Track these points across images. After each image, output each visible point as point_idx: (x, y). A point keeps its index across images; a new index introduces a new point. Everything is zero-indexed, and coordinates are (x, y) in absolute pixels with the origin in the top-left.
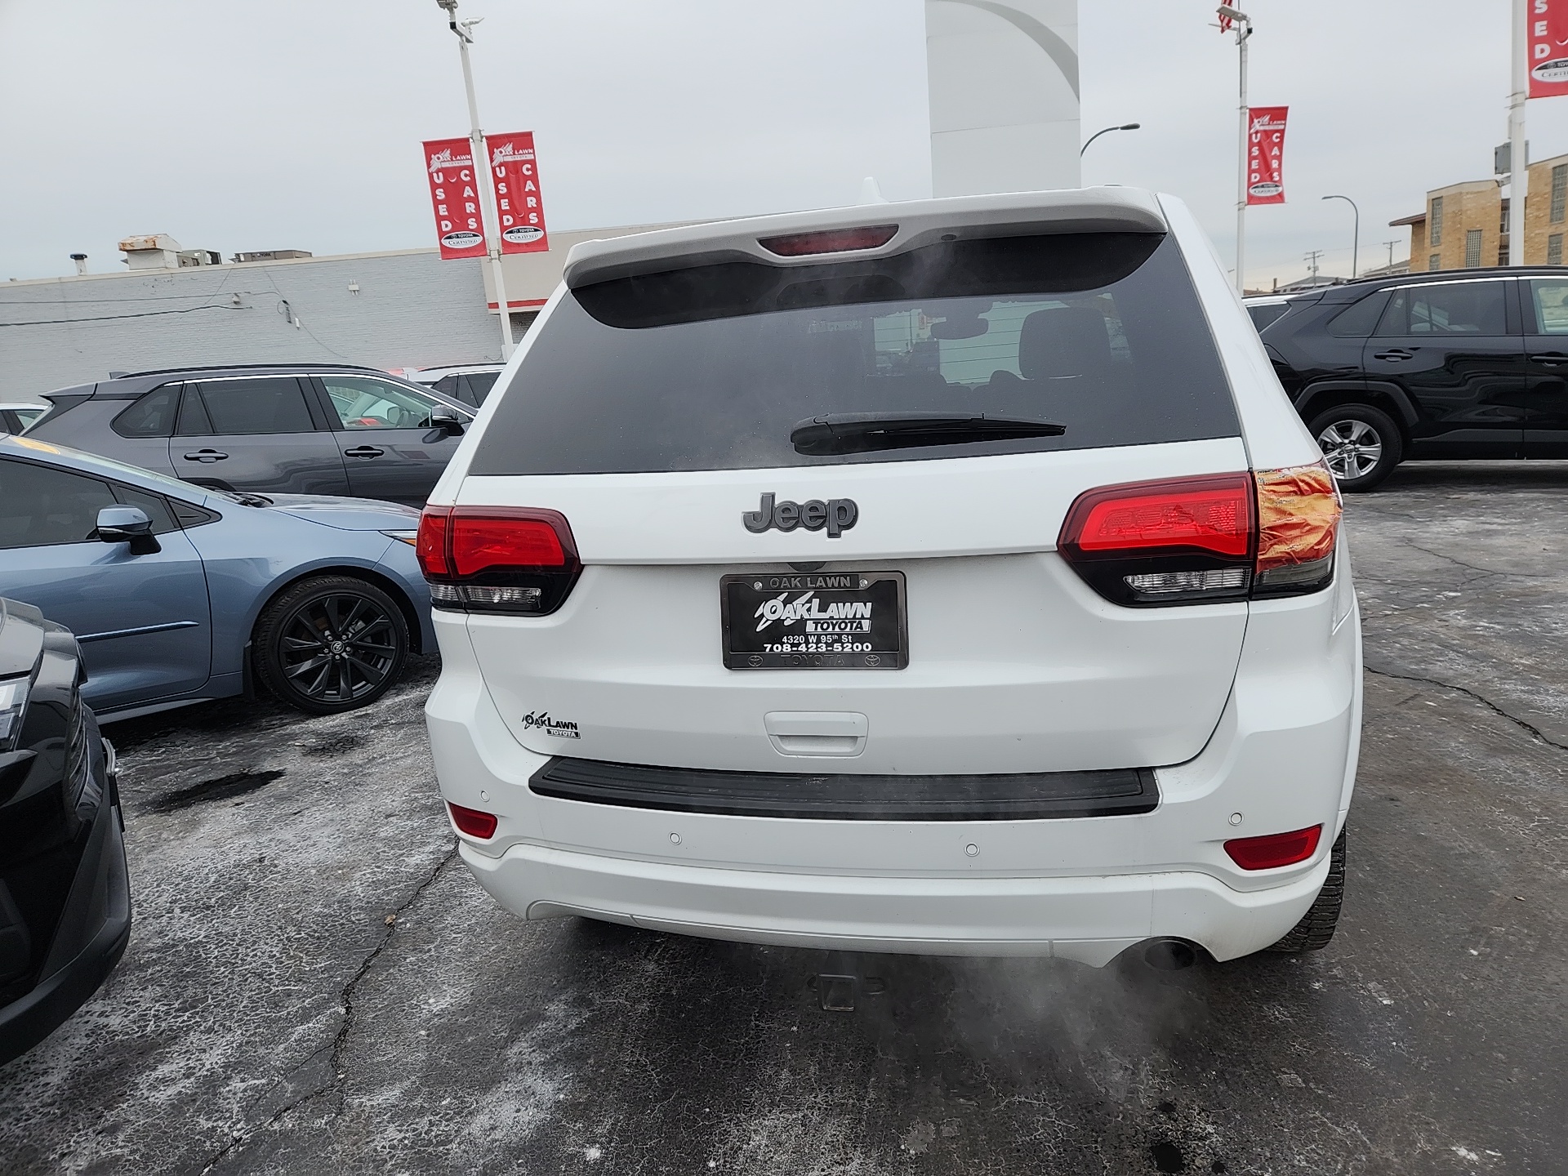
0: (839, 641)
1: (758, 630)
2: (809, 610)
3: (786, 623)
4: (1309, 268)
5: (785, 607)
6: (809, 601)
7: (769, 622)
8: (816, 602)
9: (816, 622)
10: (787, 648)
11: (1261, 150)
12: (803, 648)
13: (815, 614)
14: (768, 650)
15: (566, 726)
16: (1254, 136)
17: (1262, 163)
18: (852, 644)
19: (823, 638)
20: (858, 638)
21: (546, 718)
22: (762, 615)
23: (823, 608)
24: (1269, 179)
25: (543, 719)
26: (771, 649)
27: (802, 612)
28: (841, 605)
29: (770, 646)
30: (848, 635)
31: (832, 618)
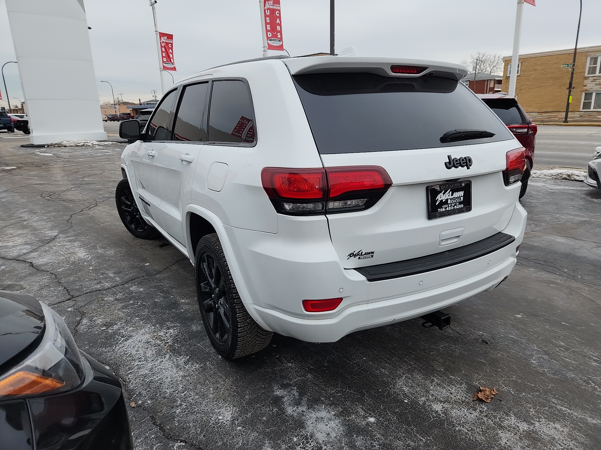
0: (456, 205)
1: (437, 204)
2: (449, 196)
3: (443, 201)
4: (153, 96)
5: (443, 195)
6: (449, 193)
7: (439, 201)
8: (451, 192)
9: (451, 199)
10: (444, 209)
11: (165, 49)
12: (447, 209)
13: (451, 197)
14: (439, 211)
15: (369, 253)
16: (162, 43)
17: (166, 55)
18: (459, 205)
19: (452, 205)
20: (460, 203)
21: (360, 252)
22: (438, 199)
23: (452, 195)
24: (169, 61)
25: (359, 253)
26: (440, 211)
27: (447, 197)
28: (456, 193)
29: (439, 209)
30: (458, 202)
31: (454, 197)
